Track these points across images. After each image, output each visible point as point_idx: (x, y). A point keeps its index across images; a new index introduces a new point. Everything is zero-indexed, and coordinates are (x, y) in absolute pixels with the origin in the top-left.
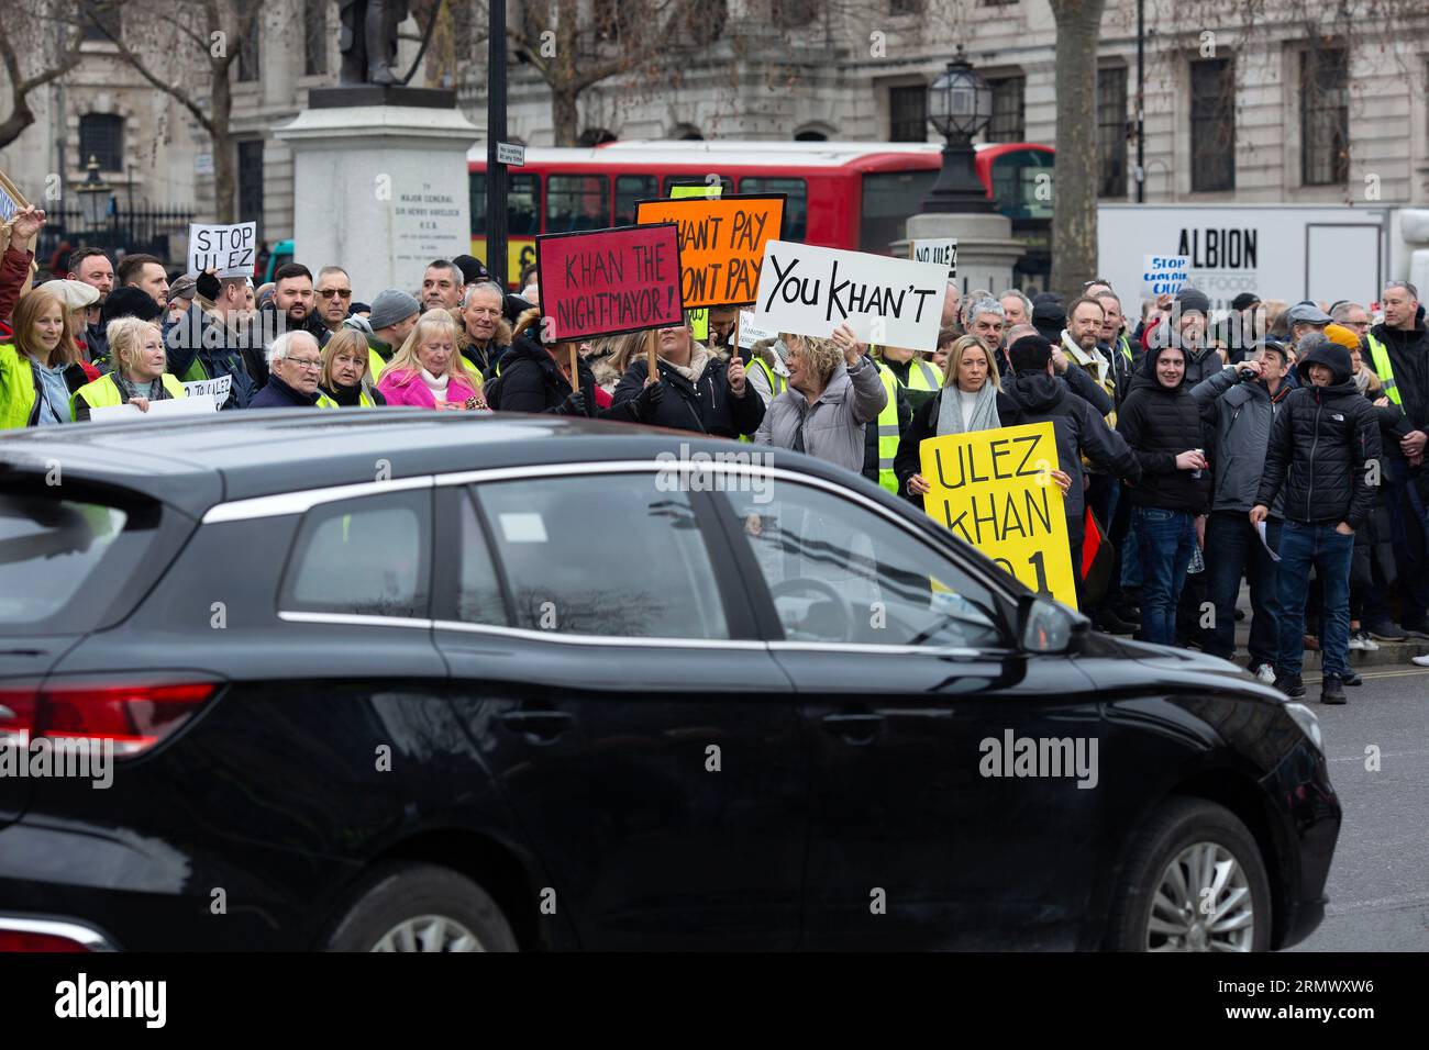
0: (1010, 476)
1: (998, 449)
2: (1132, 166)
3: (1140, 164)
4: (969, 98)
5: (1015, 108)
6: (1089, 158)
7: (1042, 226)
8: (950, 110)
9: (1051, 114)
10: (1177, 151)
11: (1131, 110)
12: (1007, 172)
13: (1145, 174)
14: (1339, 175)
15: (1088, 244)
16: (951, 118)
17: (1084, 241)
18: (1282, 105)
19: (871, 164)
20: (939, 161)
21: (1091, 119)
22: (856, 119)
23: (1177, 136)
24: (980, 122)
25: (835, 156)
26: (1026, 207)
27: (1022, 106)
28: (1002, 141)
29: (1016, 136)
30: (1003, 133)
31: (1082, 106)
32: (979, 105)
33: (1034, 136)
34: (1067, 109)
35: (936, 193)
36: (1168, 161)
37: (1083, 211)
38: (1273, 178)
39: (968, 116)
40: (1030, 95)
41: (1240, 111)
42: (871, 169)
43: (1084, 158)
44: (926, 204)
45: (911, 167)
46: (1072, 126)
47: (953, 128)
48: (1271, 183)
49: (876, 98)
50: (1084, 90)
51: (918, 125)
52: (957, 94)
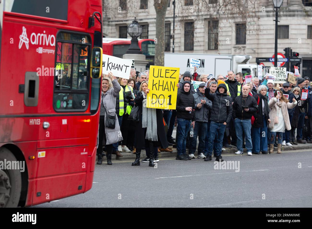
0: (168, 77)
1: (167, 71)
2: (172, 45)
4: (137, 29)
5: (146, 31)
6: (163, 43)
7: (153, 57)
8: (133, 31)
9: (155, 33)
10: (181, 41)
11: (172, 32)
12: (145, 45)
13: (174, 47)
14: (216, 48)
15: (162, 61)
16: (133, 33)
17: (161, 60)
18: (204, 32)
19: (115, 43)
20: (130, 43)
21: (163, 34)
22: (112, 33)
23: (181, 39)
24: (139, 34)
25: (107, 41)
26: (149, 53)
27: (148, 31)
28: (143, 38)
29: (146, 38)
30: (144, 37)
31: (161, 31)
32: (139, 31)
33: (150, 38)
34: (158, 32)
35: (129, 49)
36: (179, 44)
37: (161, 54)
39: (137, 33)
40: (150, 29)
41: (196, 33)
43: (162, 43)
44: (127, 52)
45: (124, 44)
46: (159, 36)
47: (133, 35)
48: (201, 49)
49: (116, 28)
50: (162, 28)
51: (125, 35)
52: (134, 28)
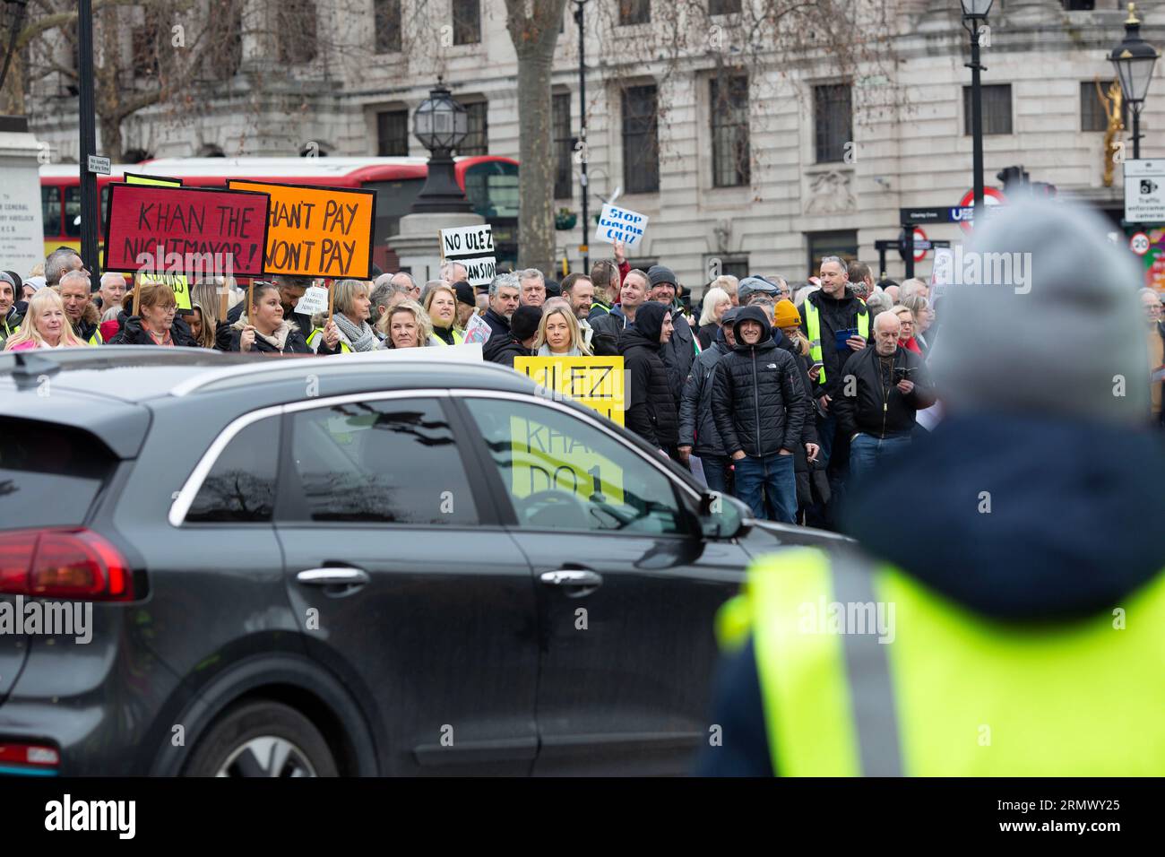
2: (576, 175)
3: (584, 171)
4: (448, 119)
5: (480, 127)
6: (547, 166)
7: (511, 223)
8: (433, 130)
9: (514, 131)
10: (612, 161)
11: (575, 127)
12: (478, 179)
13: (588, 180)
14: (743, 180)
15: (547, 237)
16: (434, 135)
17: (544, 234)
18: (696, 123)
19: (368, 174)
20: (426, 171)
21: (548, 135)
22: (350, 139)
23: (611, 148)
24: (457, 139)
25: (338, 168)
26: (493, 208)
27: (486, 126)
28: (469, 154)
29: (481, 151)
30: (470, 148)
31: (540, 125)
32: (457, 125)
33: (495, 151)
34: (529, 127)
35: (424, 197)
36: (605, 168)
37: (543, 210)
38: (690, 181)
39: (448, 134)
40: (492, 118)
41: (669, 126)
42: (368, 178)
43: (543, 166)
44: (415, 206)
45: (402, 176)
46: (532, 141)
47: (436, 144)
48: (688, 186)
49: (366, 121)
50: (541, 111)
51: (401, 143)
52: (439, 116)
